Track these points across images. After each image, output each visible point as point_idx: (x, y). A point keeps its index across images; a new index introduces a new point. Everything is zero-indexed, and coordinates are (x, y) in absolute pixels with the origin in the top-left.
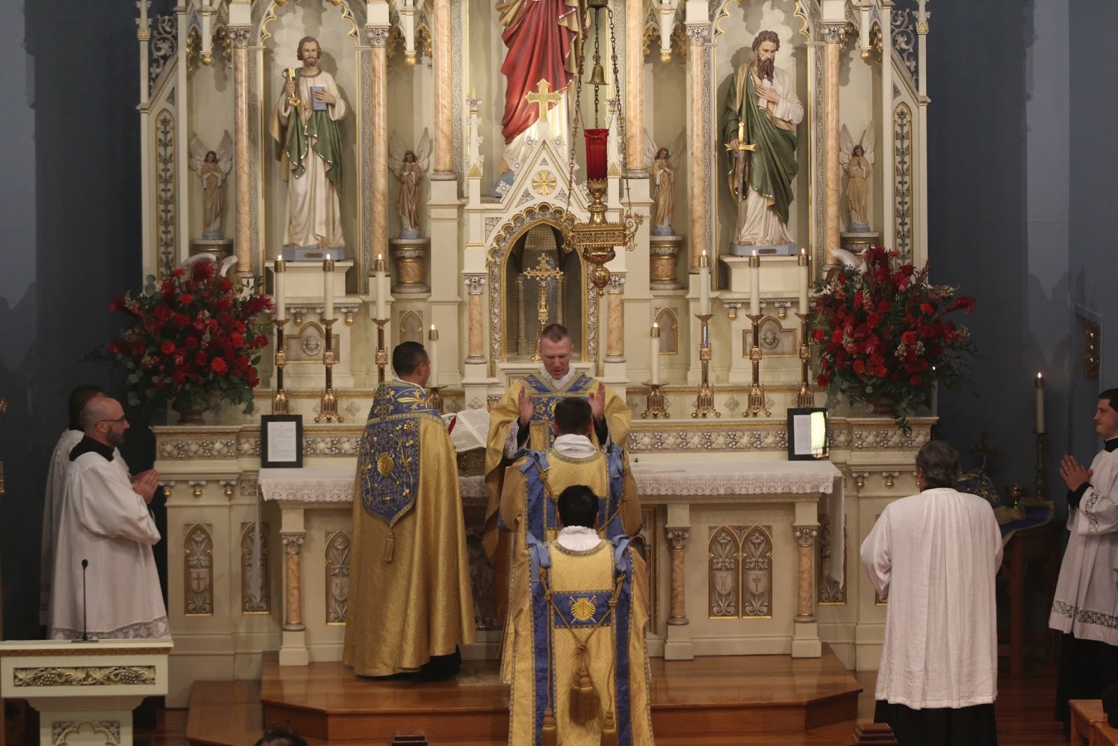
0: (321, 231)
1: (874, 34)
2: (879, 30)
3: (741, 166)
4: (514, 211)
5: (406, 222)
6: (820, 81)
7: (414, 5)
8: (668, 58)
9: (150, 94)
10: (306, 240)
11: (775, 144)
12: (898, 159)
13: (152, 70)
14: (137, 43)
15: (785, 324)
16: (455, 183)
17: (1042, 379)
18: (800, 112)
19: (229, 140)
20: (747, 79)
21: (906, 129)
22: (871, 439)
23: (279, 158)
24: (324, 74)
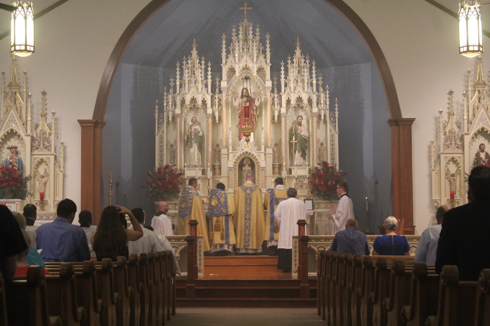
0: (196, 161)
1: (325, 116)
2: (326, 115)
3: (294, 146)
4: (240, 153)
5: (217, 160)
6: (312, 127)
7: (218, 109)
8: (277, 121)
9: (158, 131)
10: (193, 163)
11: (302, 141)
12: (332, 146)
13: (158, 126)
14: (155, 119)
15: (304, 182)
16: (227, 149)
17: (367, 199)
18: (308, 134)
19: (176, 141)
20: (295, 126)
21: (333, 139)
22: (323, 206)
23: (187, 145)
24: (197, 126)
